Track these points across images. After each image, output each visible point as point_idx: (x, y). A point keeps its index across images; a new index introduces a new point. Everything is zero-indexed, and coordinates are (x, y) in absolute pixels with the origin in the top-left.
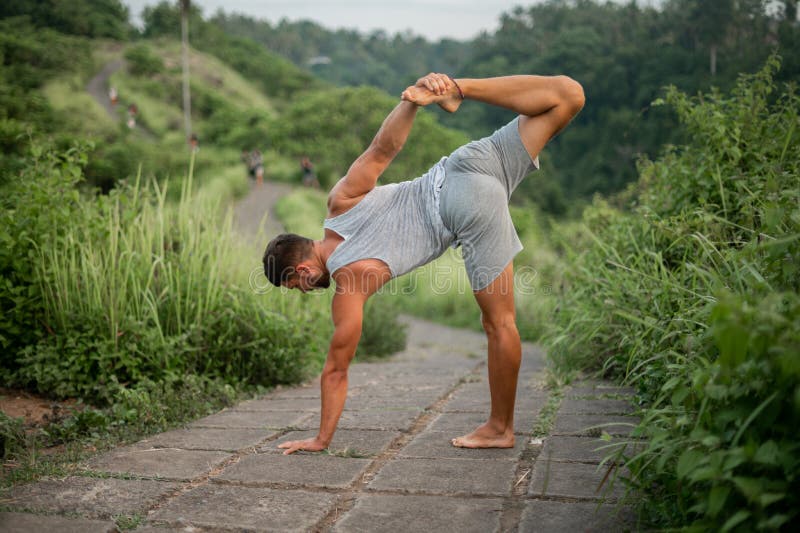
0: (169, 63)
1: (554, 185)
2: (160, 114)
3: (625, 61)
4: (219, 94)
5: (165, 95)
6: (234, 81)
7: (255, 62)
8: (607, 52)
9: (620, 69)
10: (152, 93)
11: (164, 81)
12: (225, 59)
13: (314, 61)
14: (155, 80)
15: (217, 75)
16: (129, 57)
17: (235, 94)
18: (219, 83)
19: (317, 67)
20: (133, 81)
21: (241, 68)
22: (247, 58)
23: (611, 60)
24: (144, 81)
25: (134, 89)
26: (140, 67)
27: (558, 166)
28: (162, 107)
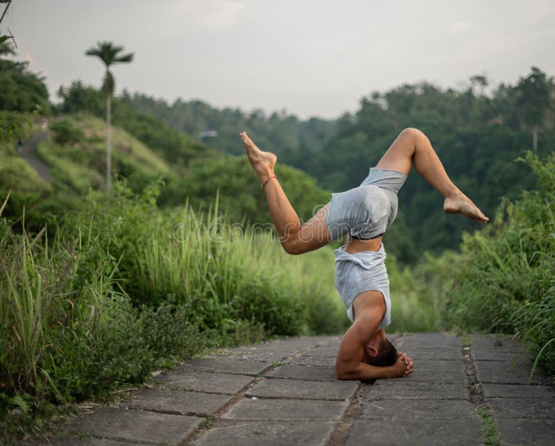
0: (88, 134)
1: (406, 239)
2: (84, 176)
3: (465, 138)
4: (129, 161)
5: (86, 161)
6: (141, 150)
7: (158, 134)
8: (449, 130)
9: (459, 144)
10: (75, 158)
11: (85, 148)
12: (132, 132)
13: (203, 134)
14: (77, 147)
15: (126, 144)
16: (54, 128)
17: (142, 161)
18: (129, 151)
19: (206, 139)
20: (58, 148)
21: (146, 139)
22: (150, 130)
23: (452, 137)
24: (68, 148)
25: (60, 155)
26: (63, 136)
27: (409, 224)
28: (85, 170)
